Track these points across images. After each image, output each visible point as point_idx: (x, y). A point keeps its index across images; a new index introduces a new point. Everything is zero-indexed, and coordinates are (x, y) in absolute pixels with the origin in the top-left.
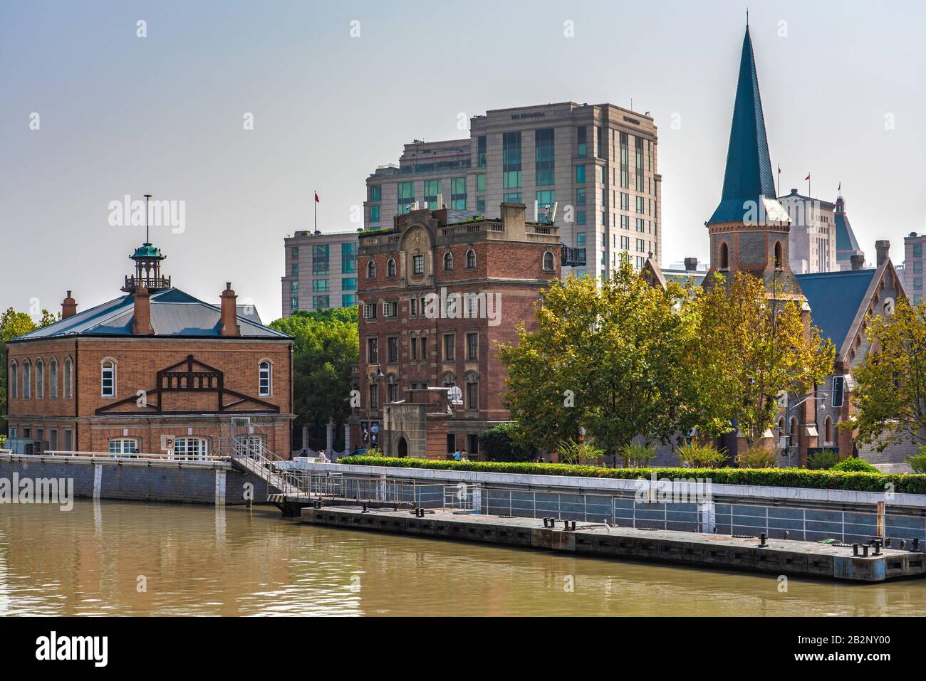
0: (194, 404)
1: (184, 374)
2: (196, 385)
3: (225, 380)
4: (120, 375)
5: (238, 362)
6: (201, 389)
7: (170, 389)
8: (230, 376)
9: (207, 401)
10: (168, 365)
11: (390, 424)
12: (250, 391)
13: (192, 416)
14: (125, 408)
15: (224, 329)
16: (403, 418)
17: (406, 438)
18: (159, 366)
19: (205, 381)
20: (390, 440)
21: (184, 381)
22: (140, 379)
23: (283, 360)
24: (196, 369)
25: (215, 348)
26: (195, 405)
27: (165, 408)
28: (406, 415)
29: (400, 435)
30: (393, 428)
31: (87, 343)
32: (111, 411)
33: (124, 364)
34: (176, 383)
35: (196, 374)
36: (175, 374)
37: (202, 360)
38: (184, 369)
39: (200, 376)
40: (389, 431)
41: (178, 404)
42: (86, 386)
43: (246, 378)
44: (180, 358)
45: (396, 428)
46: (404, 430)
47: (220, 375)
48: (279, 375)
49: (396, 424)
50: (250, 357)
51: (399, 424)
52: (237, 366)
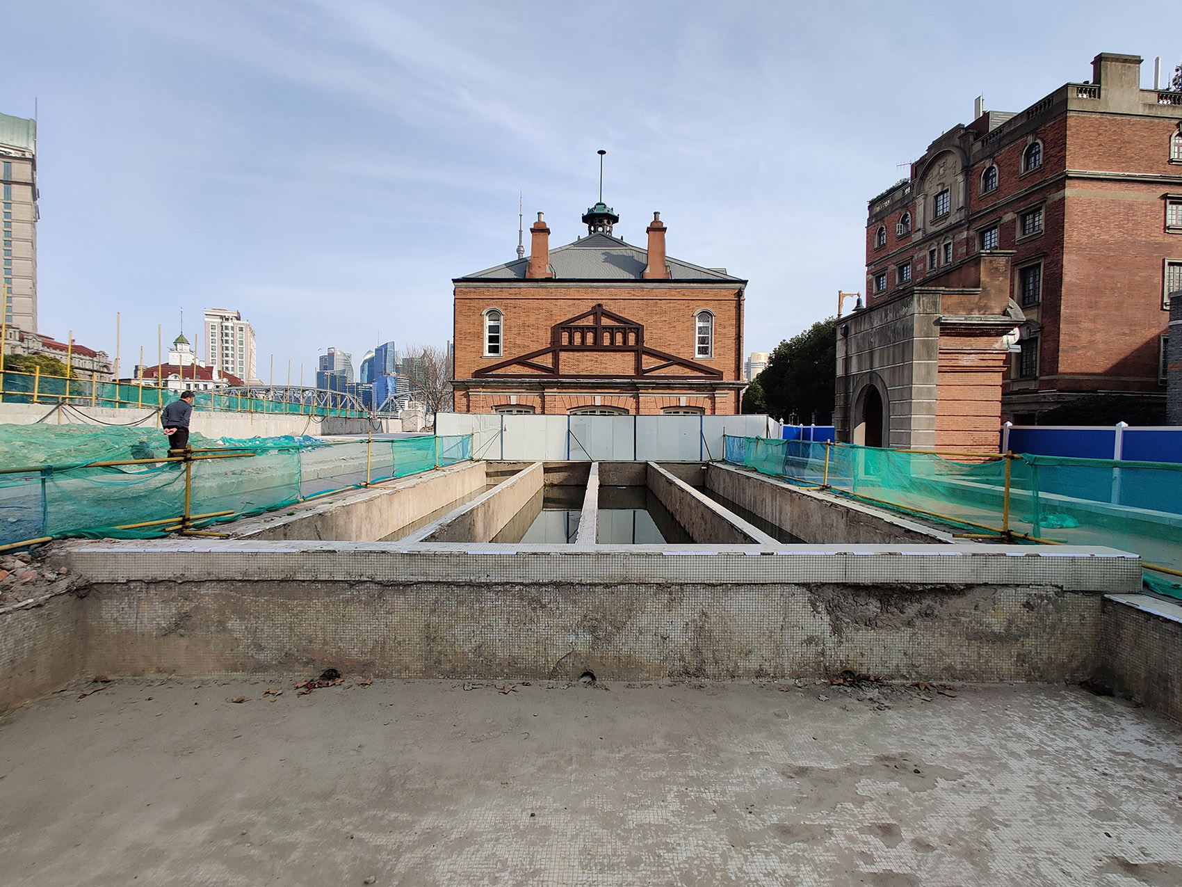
0: (603, 366)
1: (589, 328)
2: (607, 342)
3: (646, 336)
4: (508, 329)
5: (666, 312)
6: (612, 349)
7: (571, 348)
8: (654, 331)
9: (622, 364)
10: (570, 316)
11: (847, 360)
12: (682, 350)
13: (599, 381)
14: (513, 369)
15: (648, 270)
16: (875, 340)
17: (879, 387)
18: (559, 318)
19: (619, 337)
20: (847, 397)
21: (590, 338)
22: (533, 334)
23: (729, 310)
24: (605, 322)
25: (634, 295)
26: (606, 368)
27: (564, 370)
28: (881, 332)
29: (866, 382)
30: (854, 370)
31: (467, 290)
32: (494, 373)
33: (512, 315)
34: (580, 340)
35: (606, 328)
36: (578, 328)
37: (614, 311)
38: (589, 321)
39: (612, 330)
40: (847, 377)
41: (582, 366)
42: (464, 342)
43: (676, 334)
44: (586, 307)
45: (860, 369)
46: (877, 367)
47: (638, 330)
48: (724, 331)
49: (859, 357)
50: (683, 307)
51: (866, 357)
52: (664, 319)
